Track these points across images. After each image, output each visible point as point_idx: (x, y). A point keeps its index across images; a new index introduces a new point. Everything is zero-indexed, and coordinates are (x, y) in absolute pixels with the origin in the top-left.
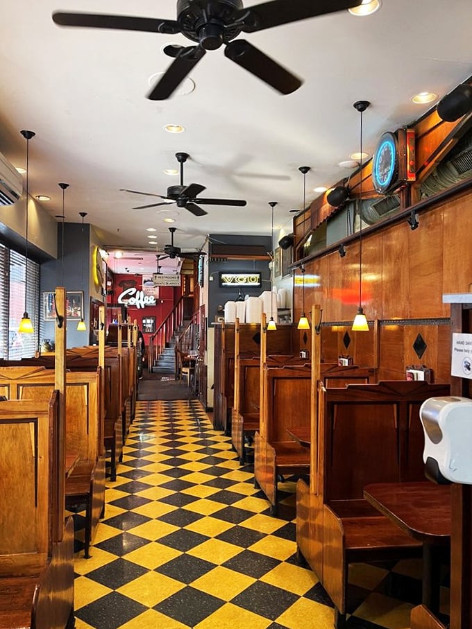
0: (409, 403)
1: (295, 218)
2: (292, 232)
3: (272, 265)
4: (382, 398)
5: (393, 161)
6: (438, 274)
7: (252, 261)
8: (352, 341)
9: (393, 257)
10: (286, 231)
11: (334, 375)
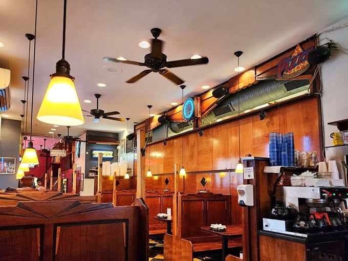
0: (207, 200)
1: (135, 126)
2: (133, 132)
3: (119, 147)
4: (199, 199)
5: (192, 109)
6: (211, 154)
7: (108, 145)
8: (169, 182)
9: (190, 147)
10: (129, 132)
11: (167, 195)
